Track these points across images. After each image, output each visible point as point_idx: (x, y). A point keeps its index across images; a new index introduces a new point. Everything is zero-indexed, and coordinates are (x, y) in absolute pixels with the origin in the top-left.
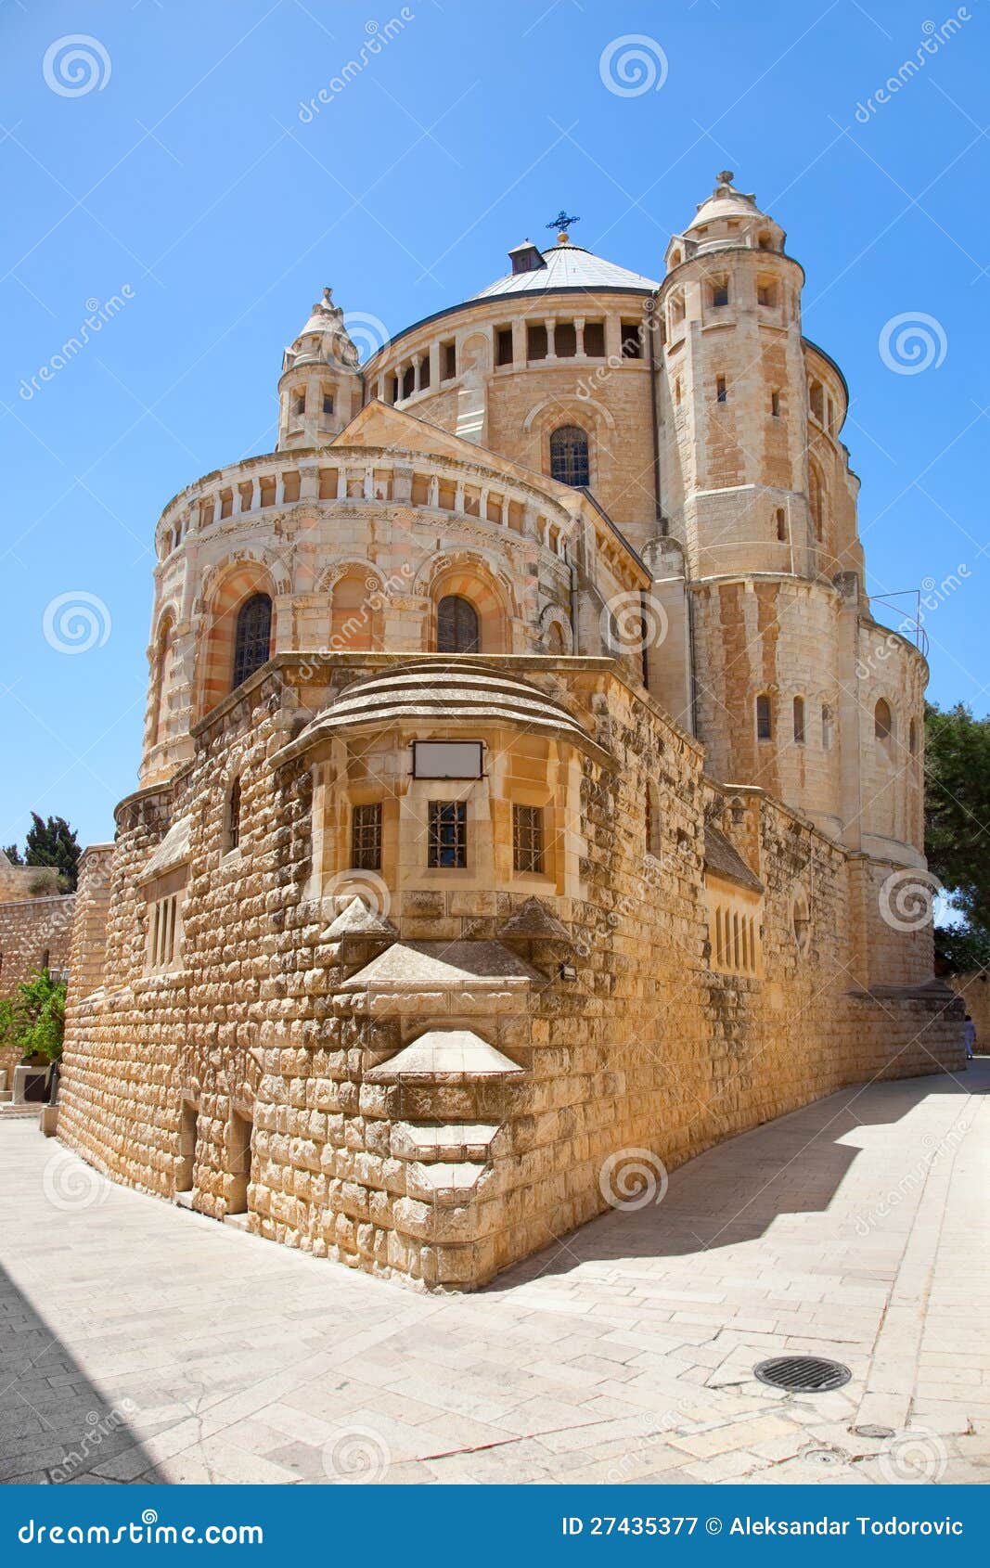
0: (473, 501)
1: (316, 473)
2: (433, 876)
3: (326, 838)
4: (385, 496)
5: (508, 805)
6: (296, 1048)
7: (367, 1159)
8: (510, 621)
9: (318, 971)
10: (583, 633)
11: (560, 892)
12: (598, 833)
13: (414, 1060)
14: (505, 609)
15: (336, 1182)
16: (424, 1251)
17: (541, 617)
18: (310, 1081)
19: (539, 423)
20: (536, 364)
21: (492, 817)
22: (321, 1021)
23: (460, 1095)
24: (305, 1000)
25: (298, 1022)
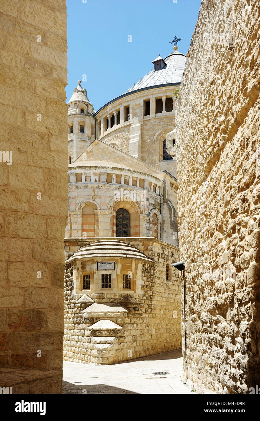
0: (127, 180)
1: (75, 174)
2: (103, 290)
3: (77, 282)
4: (98, 181)
5: (121, 275)
6: (72, 324)
7: (86, 344)
8: (139, 215)
9: (76, 309)
10: (164, 216)
11: (135, 292)
12: (147, 279)
13: (96, 326)
14: (138, 212)
15: (81, 348)
16: (97, 358)
17: (150, 213)
18: (75, 330)
19: (159, 138)
20: (159, 115)
21: (117, 278)
22: (77, 318)
23: (106, 332)
24: (73, 315)
25: (72, 319)
